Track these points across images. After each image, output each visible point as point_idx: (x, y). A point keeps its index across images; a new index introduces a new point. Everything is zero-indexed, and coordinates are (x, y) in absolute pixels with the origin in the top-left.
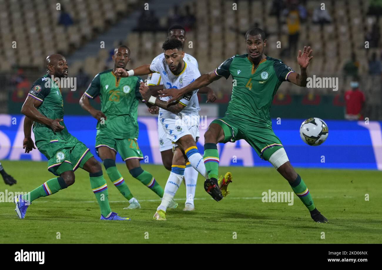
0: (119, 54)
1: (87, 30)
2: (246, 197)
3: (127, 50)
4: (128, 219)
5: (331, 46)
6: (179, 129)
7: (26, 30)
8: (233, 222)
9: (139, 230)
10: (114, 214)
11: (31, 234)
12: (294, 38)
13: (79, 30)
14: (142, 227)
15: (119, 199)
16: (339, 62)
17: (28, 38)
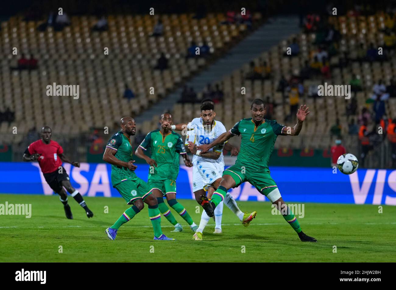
0: (165, 118)
1: (144, 102)
2: (259, 223)
3: (170, 116)
4: (174, 239)
5: (321, 114)
6: (214, 173)
7: (100, 102)
8: (250, 241)
9: (182, 247)
10: (163, 236)
11: (103, 250)
12: (294, 108)
13: (139, 102)
14: (184, 245)
15: (167, 225)
16: (327, 125)
17: (101, 107)
